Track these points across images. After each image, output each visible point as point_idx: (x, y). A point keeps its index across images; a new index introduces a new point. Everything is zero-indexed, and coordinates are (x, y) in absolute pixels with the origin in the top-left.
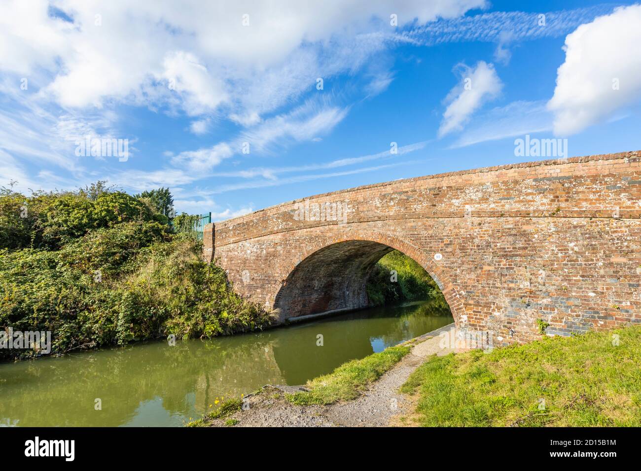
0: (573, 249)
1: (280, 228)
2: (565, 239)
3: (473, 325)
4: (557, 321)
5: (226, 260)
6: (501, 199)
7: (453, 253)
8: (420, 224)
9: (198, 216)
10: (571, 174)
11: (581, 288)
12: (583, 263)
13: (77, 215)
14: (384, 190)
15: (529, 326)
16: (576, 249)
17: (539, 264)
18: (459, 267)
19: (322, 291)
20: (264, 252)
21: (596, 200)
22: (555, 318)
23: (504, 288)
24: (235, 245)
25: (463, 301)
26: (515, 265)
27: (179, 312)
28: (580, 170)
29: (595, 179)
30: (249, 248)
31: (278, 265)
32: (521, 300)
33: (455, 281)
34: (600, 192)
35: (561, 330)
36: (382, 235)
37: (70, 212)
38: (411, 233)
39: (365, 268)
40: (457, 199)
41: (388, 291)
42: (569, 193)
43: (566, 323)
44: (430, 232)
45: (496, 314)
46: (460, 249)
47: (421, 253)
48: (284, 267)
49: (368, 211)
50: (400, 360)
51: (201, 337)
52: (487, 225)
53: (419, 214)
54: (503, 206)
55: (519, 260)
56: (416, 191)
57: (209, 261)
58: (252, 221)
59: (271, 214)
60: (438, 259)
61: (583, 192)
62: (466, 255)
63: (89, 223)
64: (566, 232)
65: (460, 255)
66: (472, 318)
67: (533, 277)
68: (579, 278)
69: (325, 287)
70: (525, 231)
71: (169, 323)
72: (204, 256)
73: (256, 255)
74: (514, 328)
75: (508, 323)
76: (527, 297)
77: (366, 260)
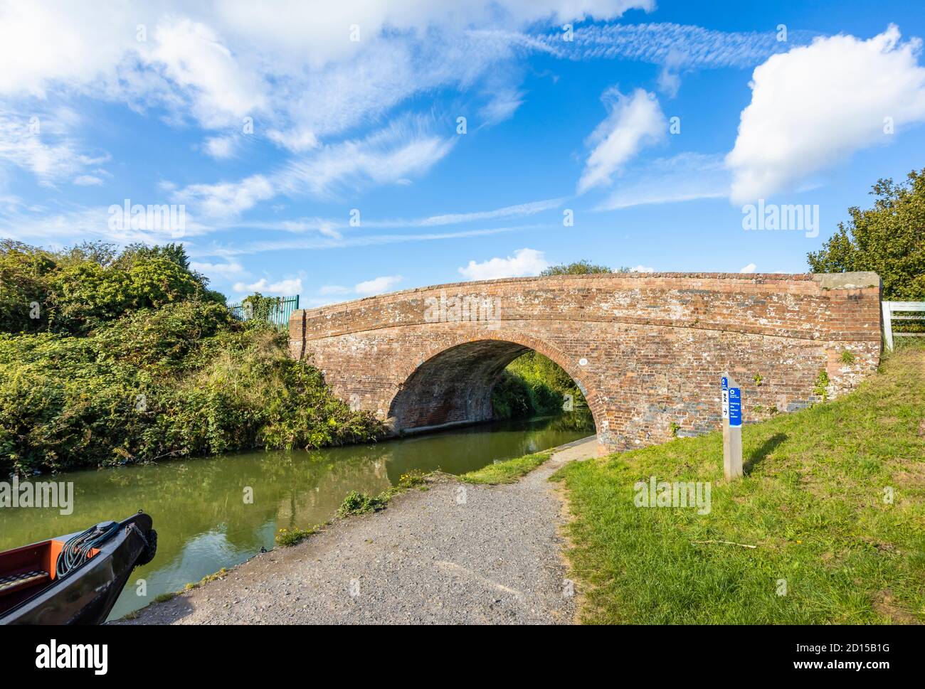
0: (706, 359)
1: (397, 320)
2: (700, 349)
3: (613, 430)
4: (687, 424)
5: (321, 357)
6: (648, 307)
7: (598, 358)
8: (566, 326)
9: (278, 298)
10: (710, 289)
11: (709, 395)
12: (713, 372)
13: (109, 290)
14: (528, 285)
15: (664, 429)
16: (708, 359)
17: (677, 372)
18: (604, 373)
19: (442, 399)
20: (375, 349)
21: (728, 315)
22: (686, 421)
23: (645, 394)
24: (335, 338)
25: (605, 407)
26: (657, 372)
27: (279, 417)
28: (718, 286)
29: (729, 295)
30: (356, 343)
31: (394, 365)
32: (658, 406)
33: (599, 386)
34: (732, 307)
35: (689, 432)
36: (524, 336)
37: (97, 285)
38: (556, 335)
39: (492, 373)
40: (606, 302)
41: (515, 403)
42: (706, 306)
43: (694, 425)
44: (577, 336)
45: (636, 419)
46: (606, 355)
47: (565, 358)
48: (402, 368)
49: (508, 308)
50: (541, 464)
51: (307, 447)
52: (633, 331)
53: (565, 315)
54: (649, 313)
55: (660, 367)
56: (563, 290)
57: (298, 358)
58: (359, 310)
59: (385, 303)
60: (583, 364)
61: (718, 307)
62: (611, 361)
63: (125, 301)
64: (702, 342)
65: (606, 360)
66: (613, 423)
67: (671, 384)
68: (708, 385)
69: (445, 394)
70: (667, 340)
71: (267, 430)
72: (290, 352)
73: (363, 352)
74: (651, 431)
75: (645, 427)
76: (664, 402)
77: (495, 363)
